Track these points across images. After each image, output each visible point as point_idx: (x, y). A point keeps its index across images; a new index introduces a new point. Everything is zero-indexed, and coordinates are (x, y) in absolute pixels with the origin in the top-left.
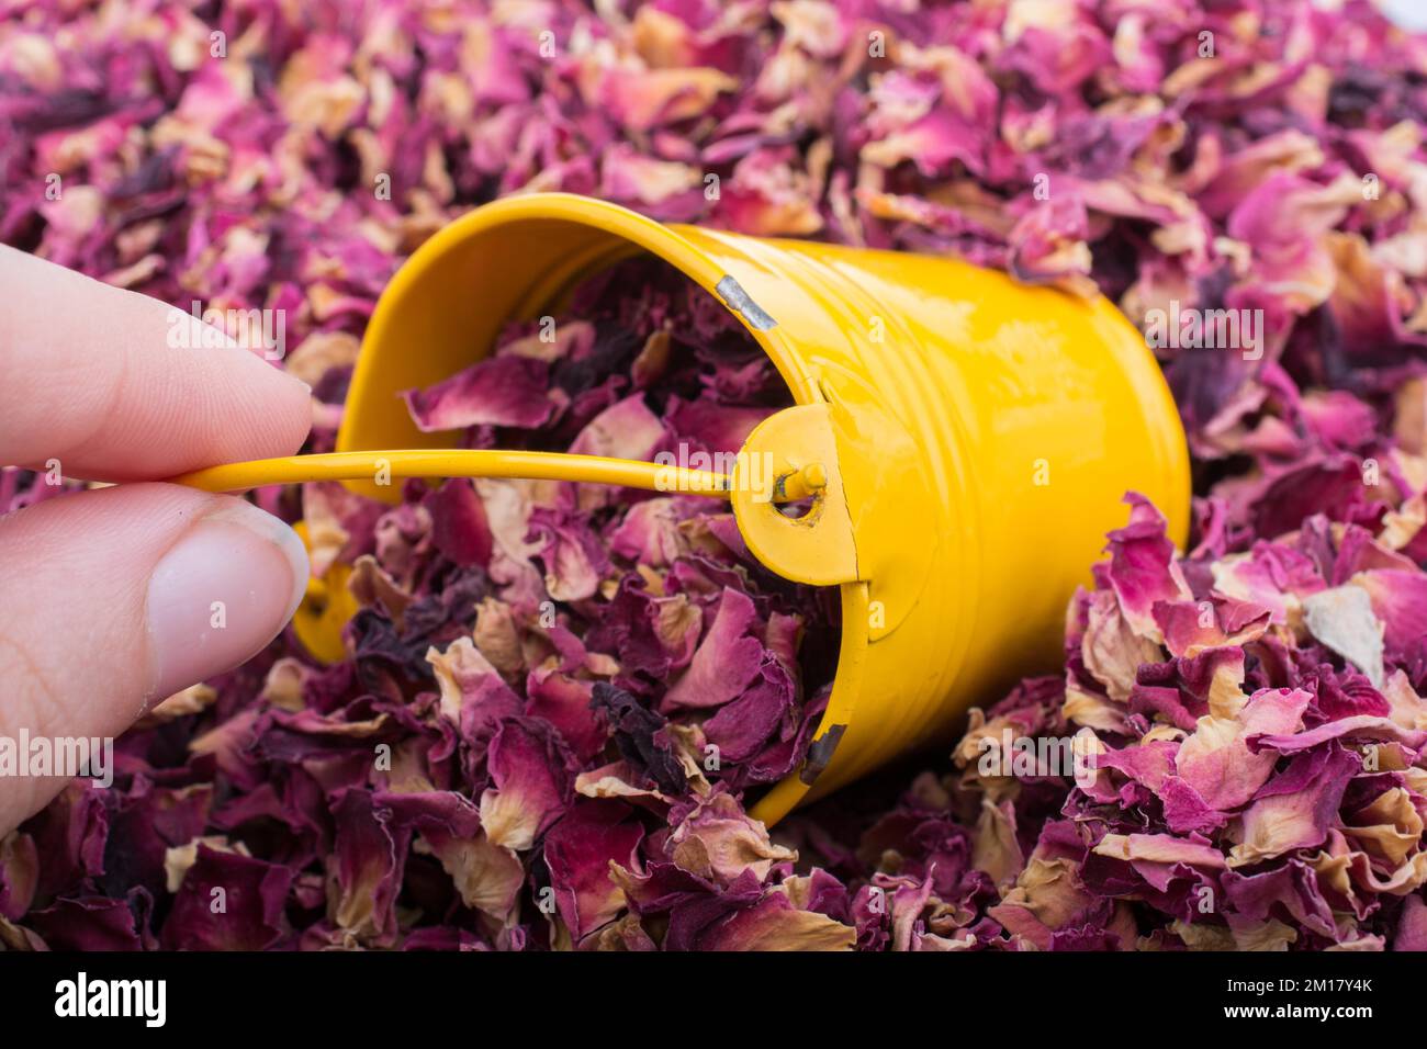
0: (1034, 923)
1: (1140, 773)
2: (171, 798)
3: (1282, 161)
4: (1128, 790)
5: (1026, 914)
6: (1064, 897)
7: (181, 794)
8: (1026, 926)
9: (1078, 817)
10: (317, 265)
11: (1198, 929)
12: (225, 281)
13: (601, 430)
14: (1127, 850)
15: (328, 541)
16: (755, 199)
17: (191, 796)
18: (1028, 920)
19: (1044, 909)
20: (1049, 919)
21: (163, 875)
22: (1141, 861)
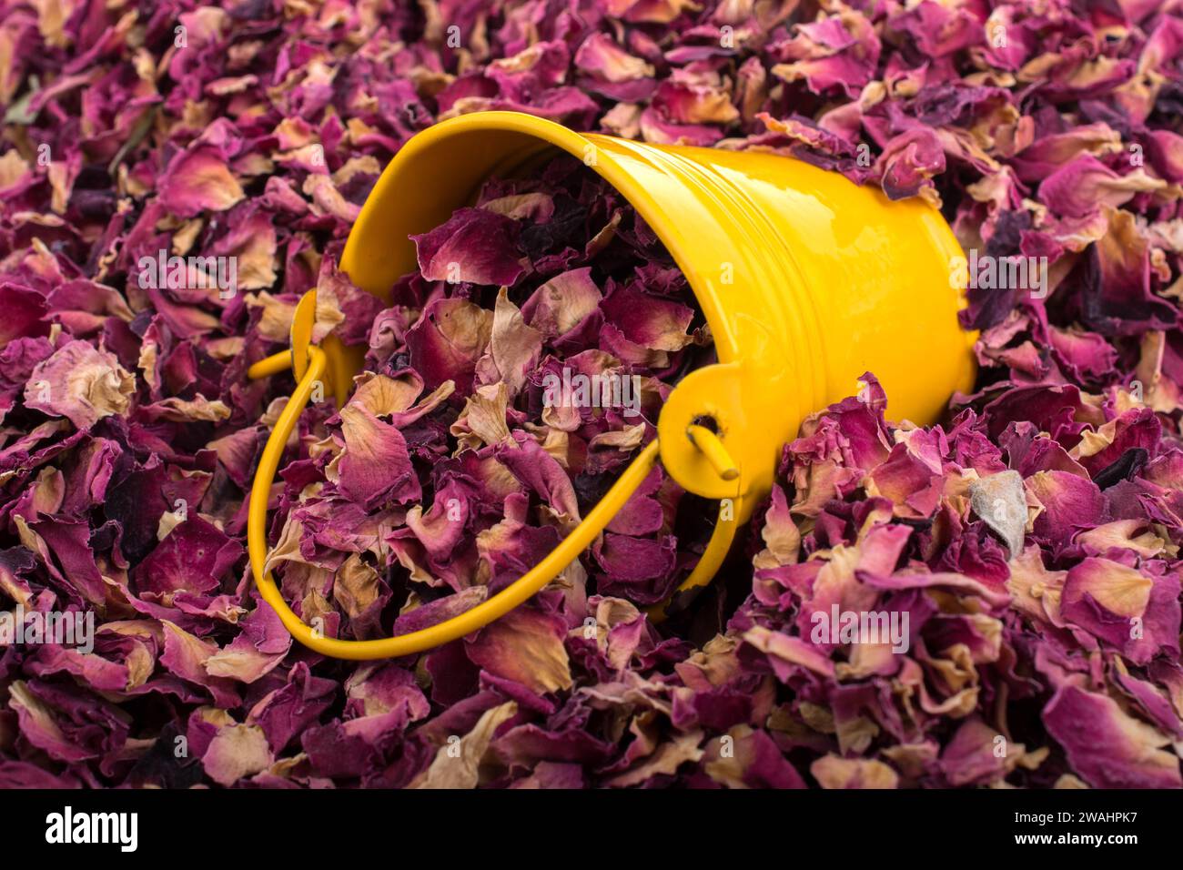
0: (703, 680)
1: (794, 584)
2: (181, 475)
3: (1092, 145)
4: (785, 598)
5: (698, 672)
6: (729, 666)
7: (189, 474)
8: (695, 681)
9: (749, 613)
10: (362, 100)
11: (814, 708)
12: (300, 102)
13: (554, 289)
14: (767, 643)
15: (330, 317)
16: (685, 93)
17: (194, 476)
18: (699, 677)
19: (712, 671)
20: (715, 679)
21: (157, 527)
22: (775, 656)
